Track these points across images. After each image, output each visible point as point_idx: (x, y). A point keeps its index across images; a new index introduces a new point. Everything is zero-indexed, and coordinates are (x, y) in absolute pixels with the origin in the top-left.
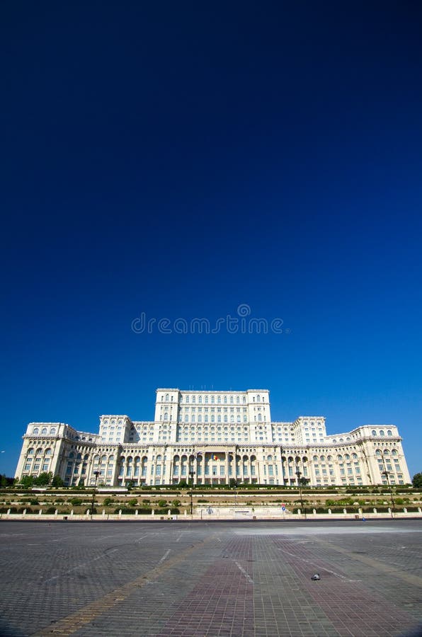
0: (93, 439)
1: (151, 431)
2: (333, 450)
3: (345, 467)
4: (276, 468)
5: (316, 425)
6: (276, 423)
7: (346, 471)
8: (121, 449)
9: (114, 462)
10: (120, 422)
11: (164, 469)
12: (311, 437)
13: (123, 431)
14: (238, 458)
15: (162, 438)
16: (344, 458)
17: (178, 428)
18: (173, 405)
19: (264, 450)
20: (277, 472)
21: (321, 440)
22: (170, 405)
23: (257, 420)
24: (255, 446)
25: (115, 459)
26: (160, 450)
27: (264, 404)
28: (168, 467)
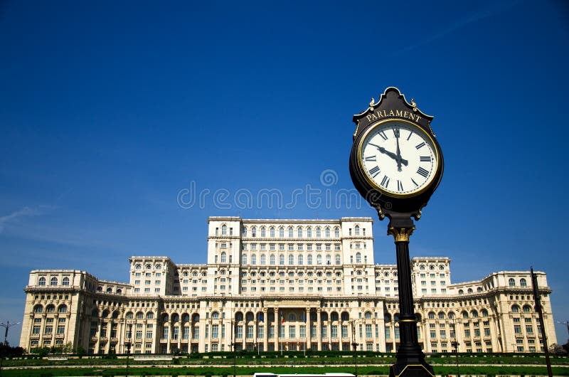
0: (123, 291)
1: (204, 278)
2: (457, 305)
3: (472, 327)
4: (377, 329)
5: (437, 269)
6: (382, 266)
7: (472, 334)
8: (161, 302)
9: (153, 322)
10: (158, 266)
11: (223, 330)
12: (429, 286)
13: (163, 278)
14: (324, 315)
15: (219, 287)
16: (471, 315)
17: (242, 274)
18: (233, 242)
19: (360, 305)
20: (377, 334)
21: (443, 290)
22: (228, 240)
23: (355, 262)
24: (348, 300)
25: (156, 317)
26: (216, 306)
27: (365, 239)
28: (228, 328)
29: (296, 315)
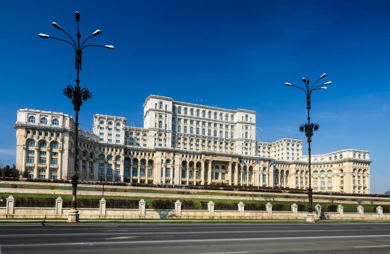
3: (319, 180)
4: (269, 178)
5: (295, 146)
7: (320, 183)
11: (174, 172)
12: (291, 156)
16: (320, 173)
17: (173, 137)
18: (168, 115)
20: (269, 181)
22: (164, 113)
23: (244, 137)
29: (220, 166)
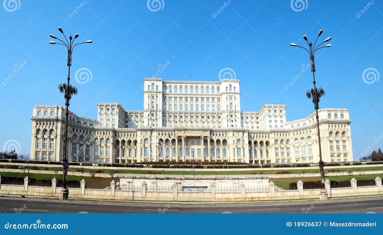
0: (94, 125)
1: (142, 119)
2: (292, 134)
3: (300, 149)
5: (278, 112)
6: (245, 112)
7: (300, 153)
8: (115, 133)
9: (110, 145)
10: (114, 109)
11: (151, 151)
12: (273, 124)
13: (117, 117)
14: (212, 141)
15: (150, 125)
16: (300, 141)
17: (164, 116)
18: (158, 95)
19: (234, 134)
20: (244, 154)
21: (282, 126)
22: (155, 93)
23: (229, 109)
24: (226, 131)
25: (112, 142)
26: (147, 134)
27: (235, 93)
28: (154, 149)
29: (195, 142)
